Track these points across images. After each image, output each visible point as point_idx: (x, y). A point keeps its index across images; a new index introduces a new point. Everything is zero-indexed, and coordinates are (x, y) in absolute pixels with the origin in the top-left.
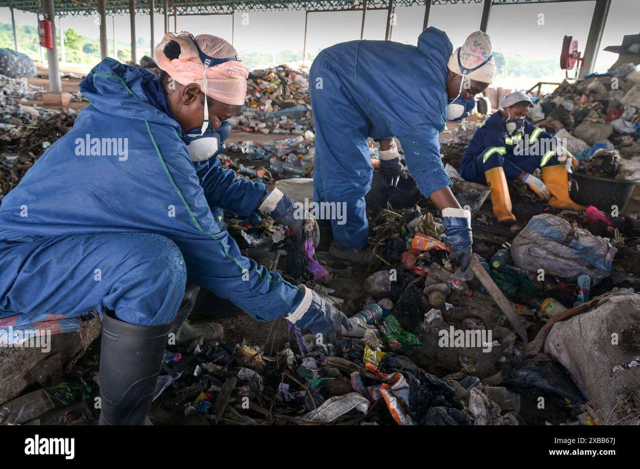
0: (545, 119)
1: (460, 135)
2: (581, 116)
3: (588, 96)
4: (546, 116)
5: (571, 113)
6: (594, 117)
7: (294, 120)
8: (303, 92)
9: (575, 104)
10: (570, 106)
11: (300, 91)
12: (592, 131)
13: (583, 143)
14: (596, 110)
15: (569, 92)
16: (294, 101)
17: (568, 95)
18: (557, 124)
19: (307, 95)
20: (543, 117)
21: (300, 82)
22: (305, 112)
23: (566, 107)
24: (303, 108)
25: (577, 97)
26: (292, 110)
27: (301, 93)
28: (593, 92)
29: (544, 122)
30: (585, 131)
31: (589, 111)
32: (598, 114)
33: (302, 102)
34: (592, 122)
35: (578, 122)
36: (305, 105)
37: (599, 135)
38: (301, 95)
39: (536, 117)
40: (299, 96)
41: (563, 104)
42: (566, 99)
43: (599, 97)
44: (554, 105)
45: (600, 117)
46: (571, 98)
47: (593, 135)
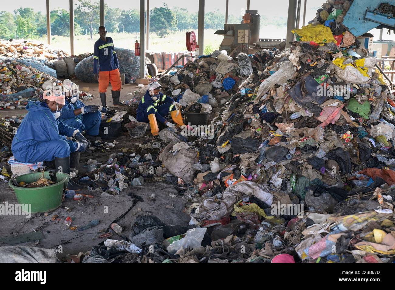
0: (181, 83)
1: (136, 97)
2: (197, 80)
3: (200, 69)
4: (181, 82)
5: (192, 79)
6: (203, 81)
7: (28, 98)
8: (29, 78)
9: (194, 74)
10: (191, 75)
11: (27, 77)
12: (202, 88)
13: (199, 95)
14: (204, 77)
15: (191, 67)
16: (25, 85)
17: (190, 69)
18: (186, 86)
19: (32, 80)
20: (179, 82)
21: (25, 71)
22: (34, 92)
23: (190, 76)
24: (32, 89)
25: (194, 71)
26: (25, 91)
27: (28, 79)
28: (202, 66)
29: (180, 85)
30: (199, 88)
31: (201, 77)
32: (205, 79)
33: (30, 85)
34: (203, 83)
35: (196, 84)
36: (32, 87)
37: (206, 90)
38: (28, 80)
39: (176, 83)
40: (28, 82)
41: (188, 75)
42: (189, 72)
43: (205, 69)
44: (184, 75)
45: (206, 80)
46: (192, 71)
47: (203, 91)
